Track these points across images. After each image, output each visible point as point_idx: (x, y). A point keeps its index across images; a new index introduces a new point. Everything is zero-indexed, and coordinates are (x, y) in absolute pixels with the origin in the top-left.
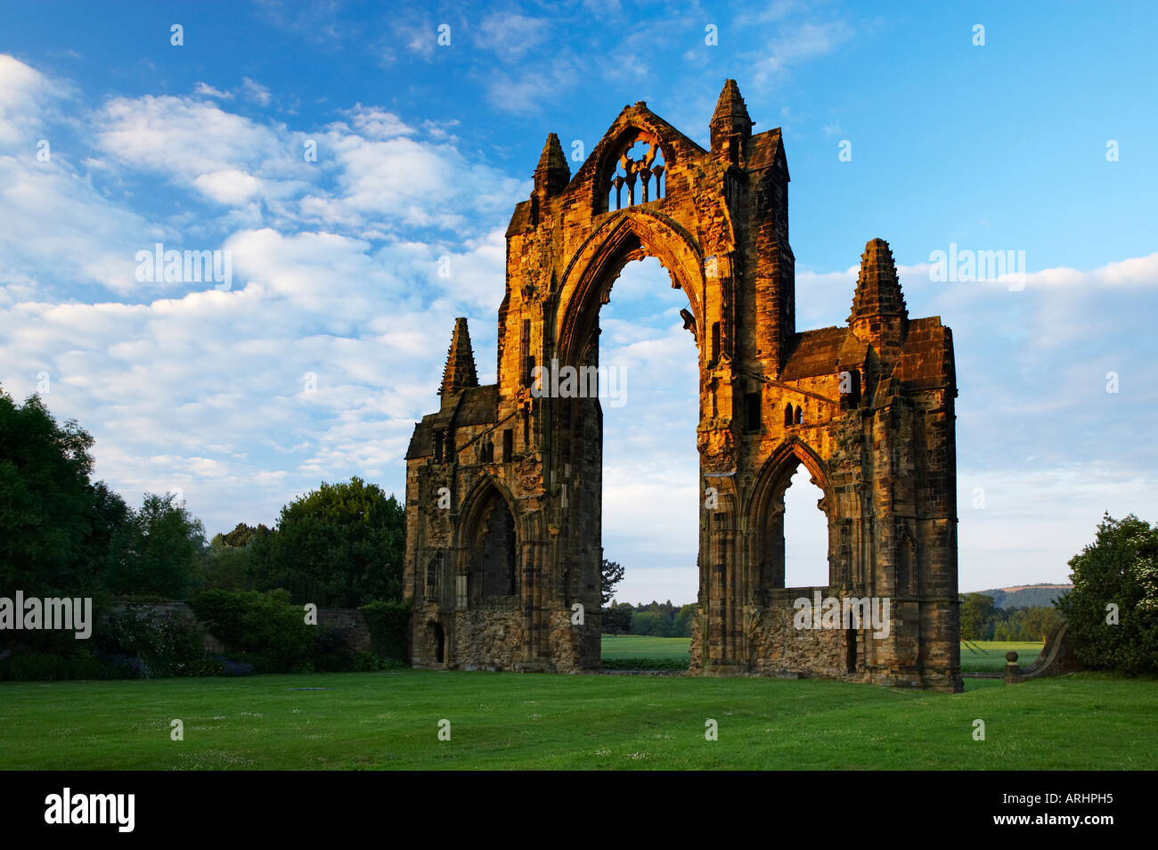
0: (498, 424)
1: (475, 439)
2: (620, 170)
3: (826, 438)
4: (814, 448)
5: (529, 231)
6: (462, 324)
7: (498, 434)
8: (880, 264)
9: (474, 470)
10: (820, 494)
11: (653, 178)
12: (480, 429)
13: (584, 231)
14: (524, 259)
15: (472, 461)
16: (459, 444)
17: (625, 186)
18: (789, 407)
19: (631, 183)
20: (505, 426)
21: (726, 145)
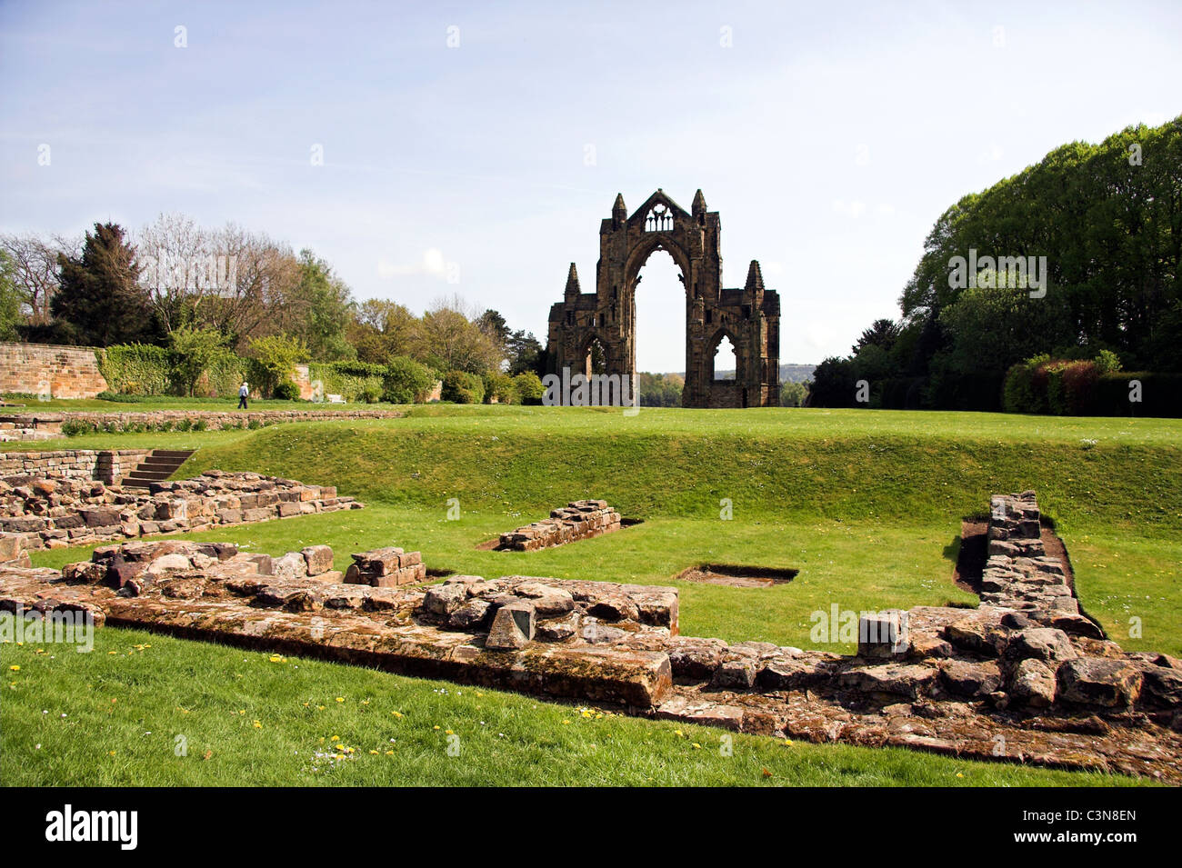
0: (596, 311)
1: (585, 316)
2: (651, 215)
3: (736, 329)
4: (731, 331)
5: (611, 234)
6: (573, 265)
7: (597, 314)
8: (754, 266)
9: (585, 329)
10: (733, 347)
11: (666, 220)
12: (588, 312)
13: (637, 238)
14: (608, 245)
15: (584, 325)
16: (577, 318)
17: (653, 221)
18: (722, 316)
19: (656, 220)
20: (601, 312)
21: (699, 216)
